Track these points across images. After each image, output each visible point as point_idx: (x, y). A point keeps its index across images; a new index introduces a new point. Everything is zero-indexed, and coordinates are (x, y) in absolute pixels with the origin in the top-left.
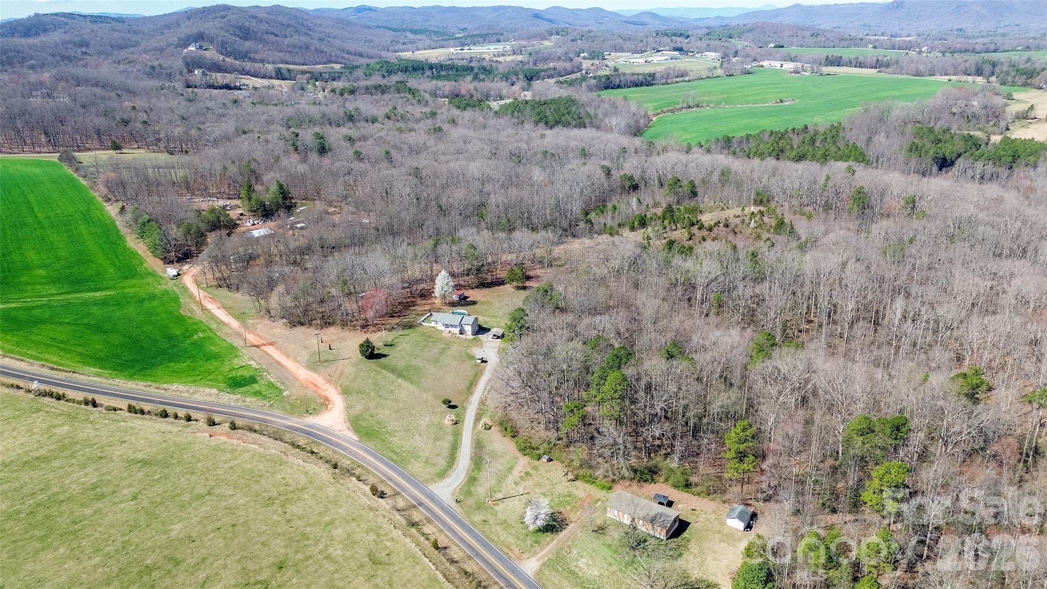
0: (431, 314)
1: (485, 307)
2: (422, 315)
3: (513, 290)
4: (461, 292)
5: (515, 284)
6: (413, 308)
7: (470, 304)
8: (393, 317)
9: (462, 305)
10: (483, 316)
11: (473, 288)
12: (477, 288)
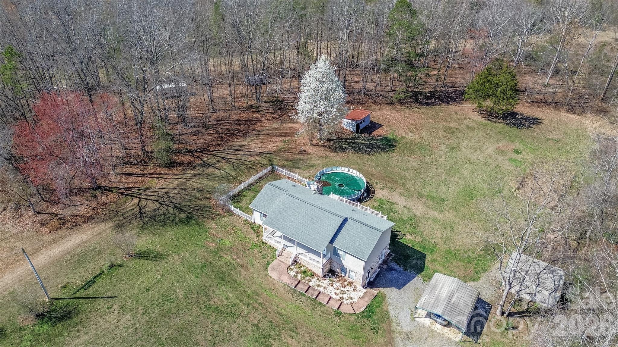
0: (273, 171)
1: (414, 162)
2: (251, 169)
3: (479, 118)
4: (362, 113)
5: (488, 103)
6: (241, 142)
7: (379, 148)
8: (171, 165)
9: (358, 149)
10: (408, 194)
11: (392, 104)
12: (401, 102)
